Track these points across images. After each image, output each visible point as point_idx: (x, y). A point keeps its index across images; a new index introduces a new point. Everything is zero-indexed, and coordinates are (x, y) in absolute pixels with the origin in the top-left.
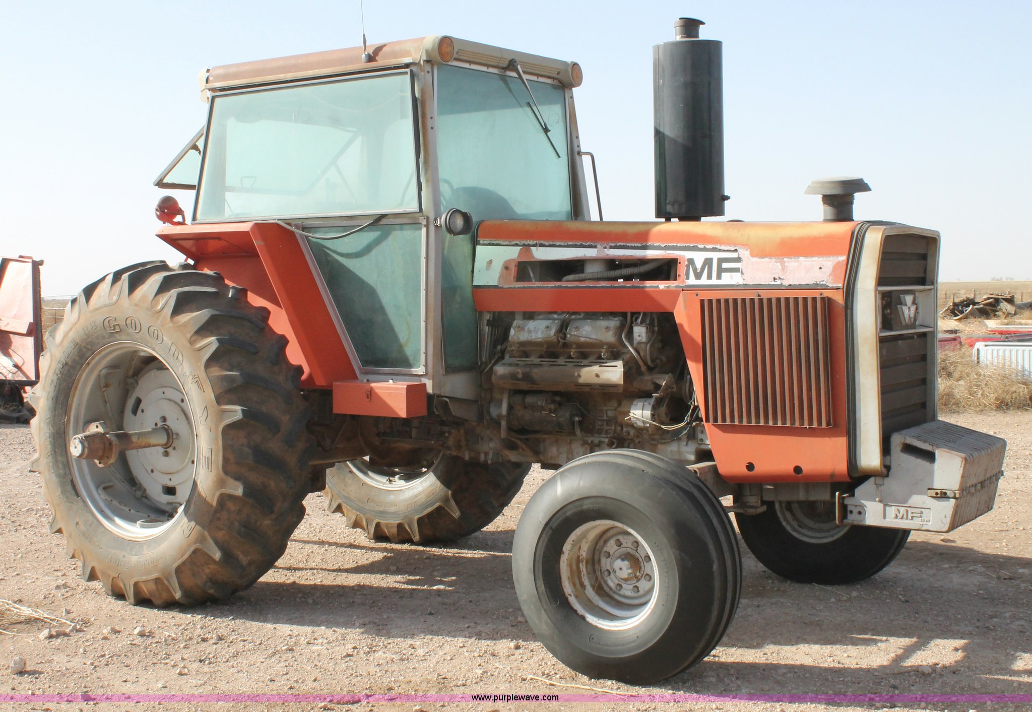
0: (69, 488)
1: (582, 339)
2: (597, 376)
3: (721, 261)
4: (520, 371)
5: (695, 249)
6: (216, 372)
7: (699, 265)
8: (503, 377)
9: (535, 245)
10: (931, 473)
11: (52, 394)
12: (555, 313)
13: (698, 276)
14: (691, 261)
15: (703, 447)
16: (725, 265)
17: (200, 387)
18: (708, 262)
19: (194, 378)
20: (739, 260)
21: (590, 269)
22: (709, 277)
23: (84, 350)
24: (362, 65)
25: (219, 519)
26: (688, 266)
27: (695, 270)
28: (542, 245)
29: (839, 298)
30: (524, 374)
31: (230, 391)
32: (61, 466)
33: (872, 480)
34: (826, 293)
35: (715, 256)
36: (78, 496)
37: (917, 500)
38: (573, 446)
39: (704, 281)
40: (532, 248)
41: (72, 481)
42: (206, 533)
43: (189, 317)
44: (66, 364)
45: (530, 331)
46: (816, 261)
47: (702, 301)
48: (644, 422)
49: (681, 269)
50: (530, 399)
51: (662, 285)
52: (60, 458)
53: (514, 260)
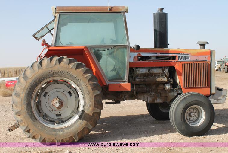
0: (34, 118)
1: (155, 72)
2: (161, 80)
3: (185, 56)
4: (142, 80)
5: (179, 54)
6: (91, 83)
7: (181, 57)
8: (138, 81)
9: (141, 53)
10: (222, 93)
11: (27, 92)
12: (147, 67)
13: (181, 59)
14: (179, 56)
15: (178, 92)
16: (186, 57)
17: (87, 86)
18: (183, 56)
19: (84, 84)
20: (189, 56)
21: (153, 58)
22: (183, 59)
23: (40, 79)
24: (108, 11)
25: (92, 119)
26: (178, 57)
27: (180, 58)
28: (143, 53)
29: (209, 63)
30: (143, 80)
31: (95, 87)
32: (30, 112)
33: (212, 95)
34: (207, 62)
35: (184, 55)
36: (37, 119)
37: (219, 98)
38: (145, 95)
39: (182, 60)
40: (141, 54)
41: (34, 116)
42: (88, 123)
43: (81, 70)
44: (33, 84)
45: (141, 71)
46: (205, 56)
47: (183, 64)
48: (169, 88)
49: (177, 58)
50: (141, 86)
51: (173, 61)
52: (29, 110)
53: (136, 56)
